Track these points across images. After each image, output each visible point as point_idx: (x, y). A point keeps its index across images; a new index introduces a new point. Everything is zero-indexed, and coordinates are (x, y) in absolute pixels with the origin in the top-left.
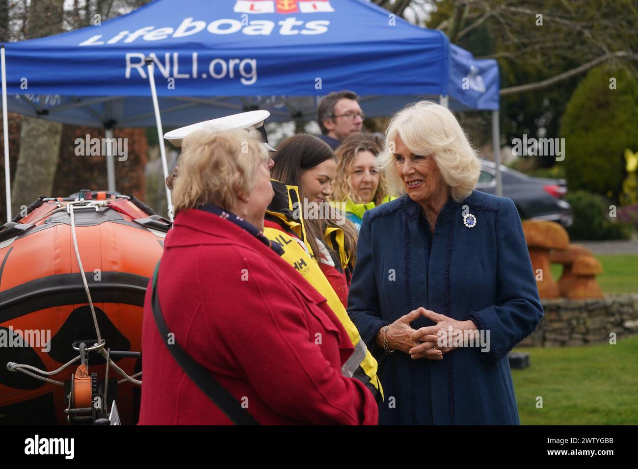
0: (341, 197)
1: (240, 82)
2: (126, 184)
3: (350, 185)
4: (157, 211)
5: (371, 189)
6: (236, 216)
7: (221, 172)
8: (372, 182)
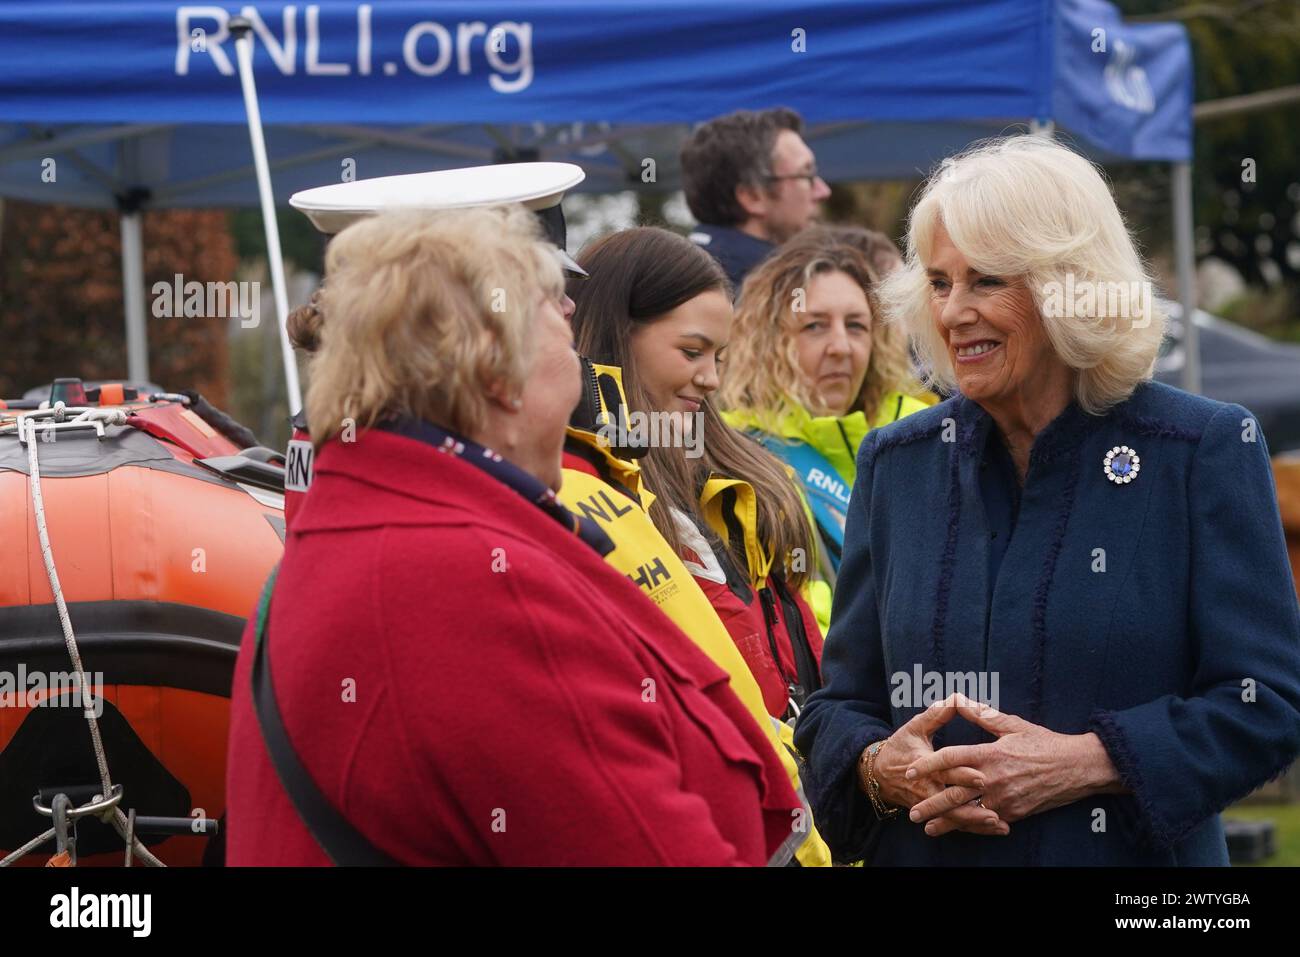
0: (771, 396)
1: (487, 84)
2: (179, 363)
3: (795, 364)
4: (261, 435)
5: (849, 377)
6: (484, 450)
7: (441, 335)
8: (852, 356)
